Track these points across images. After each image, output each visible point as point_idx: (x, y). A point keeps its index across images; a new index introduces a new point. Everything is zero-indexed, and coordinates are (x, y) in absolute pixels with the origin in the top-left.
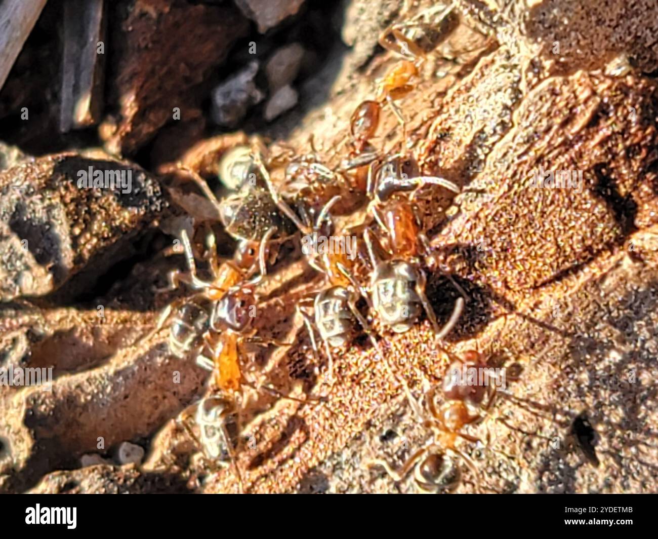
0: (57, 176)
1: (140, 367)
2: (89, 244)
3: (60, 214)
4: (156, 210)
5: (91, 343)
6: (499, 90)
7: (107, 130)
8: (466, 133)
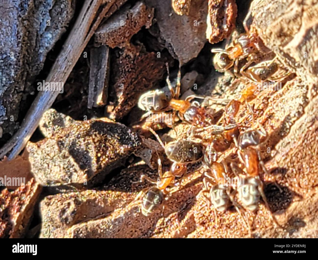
0: (92, 130)
1: (126, 217)
2: (104, 161)
3: (92, 147)
4: (135, 146)
5: (103, 206)
6: (297, 97)
7: (110, 108)
8: (282, 116)
